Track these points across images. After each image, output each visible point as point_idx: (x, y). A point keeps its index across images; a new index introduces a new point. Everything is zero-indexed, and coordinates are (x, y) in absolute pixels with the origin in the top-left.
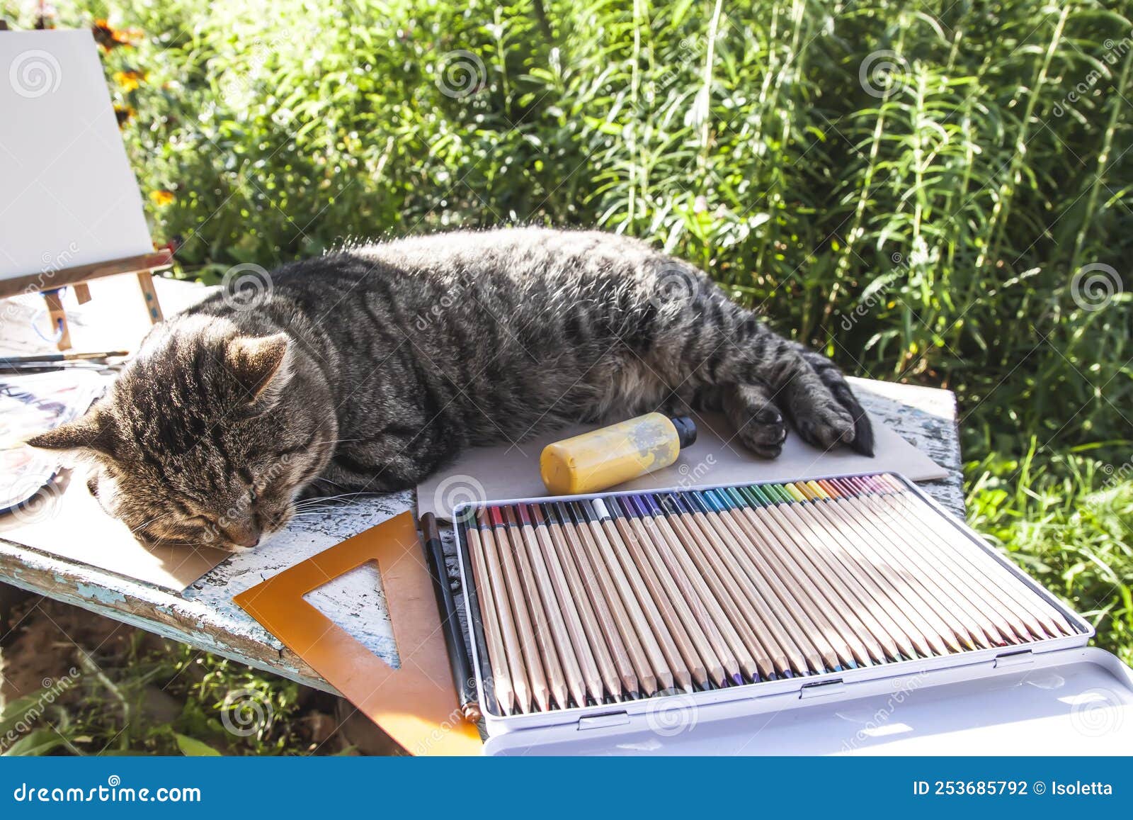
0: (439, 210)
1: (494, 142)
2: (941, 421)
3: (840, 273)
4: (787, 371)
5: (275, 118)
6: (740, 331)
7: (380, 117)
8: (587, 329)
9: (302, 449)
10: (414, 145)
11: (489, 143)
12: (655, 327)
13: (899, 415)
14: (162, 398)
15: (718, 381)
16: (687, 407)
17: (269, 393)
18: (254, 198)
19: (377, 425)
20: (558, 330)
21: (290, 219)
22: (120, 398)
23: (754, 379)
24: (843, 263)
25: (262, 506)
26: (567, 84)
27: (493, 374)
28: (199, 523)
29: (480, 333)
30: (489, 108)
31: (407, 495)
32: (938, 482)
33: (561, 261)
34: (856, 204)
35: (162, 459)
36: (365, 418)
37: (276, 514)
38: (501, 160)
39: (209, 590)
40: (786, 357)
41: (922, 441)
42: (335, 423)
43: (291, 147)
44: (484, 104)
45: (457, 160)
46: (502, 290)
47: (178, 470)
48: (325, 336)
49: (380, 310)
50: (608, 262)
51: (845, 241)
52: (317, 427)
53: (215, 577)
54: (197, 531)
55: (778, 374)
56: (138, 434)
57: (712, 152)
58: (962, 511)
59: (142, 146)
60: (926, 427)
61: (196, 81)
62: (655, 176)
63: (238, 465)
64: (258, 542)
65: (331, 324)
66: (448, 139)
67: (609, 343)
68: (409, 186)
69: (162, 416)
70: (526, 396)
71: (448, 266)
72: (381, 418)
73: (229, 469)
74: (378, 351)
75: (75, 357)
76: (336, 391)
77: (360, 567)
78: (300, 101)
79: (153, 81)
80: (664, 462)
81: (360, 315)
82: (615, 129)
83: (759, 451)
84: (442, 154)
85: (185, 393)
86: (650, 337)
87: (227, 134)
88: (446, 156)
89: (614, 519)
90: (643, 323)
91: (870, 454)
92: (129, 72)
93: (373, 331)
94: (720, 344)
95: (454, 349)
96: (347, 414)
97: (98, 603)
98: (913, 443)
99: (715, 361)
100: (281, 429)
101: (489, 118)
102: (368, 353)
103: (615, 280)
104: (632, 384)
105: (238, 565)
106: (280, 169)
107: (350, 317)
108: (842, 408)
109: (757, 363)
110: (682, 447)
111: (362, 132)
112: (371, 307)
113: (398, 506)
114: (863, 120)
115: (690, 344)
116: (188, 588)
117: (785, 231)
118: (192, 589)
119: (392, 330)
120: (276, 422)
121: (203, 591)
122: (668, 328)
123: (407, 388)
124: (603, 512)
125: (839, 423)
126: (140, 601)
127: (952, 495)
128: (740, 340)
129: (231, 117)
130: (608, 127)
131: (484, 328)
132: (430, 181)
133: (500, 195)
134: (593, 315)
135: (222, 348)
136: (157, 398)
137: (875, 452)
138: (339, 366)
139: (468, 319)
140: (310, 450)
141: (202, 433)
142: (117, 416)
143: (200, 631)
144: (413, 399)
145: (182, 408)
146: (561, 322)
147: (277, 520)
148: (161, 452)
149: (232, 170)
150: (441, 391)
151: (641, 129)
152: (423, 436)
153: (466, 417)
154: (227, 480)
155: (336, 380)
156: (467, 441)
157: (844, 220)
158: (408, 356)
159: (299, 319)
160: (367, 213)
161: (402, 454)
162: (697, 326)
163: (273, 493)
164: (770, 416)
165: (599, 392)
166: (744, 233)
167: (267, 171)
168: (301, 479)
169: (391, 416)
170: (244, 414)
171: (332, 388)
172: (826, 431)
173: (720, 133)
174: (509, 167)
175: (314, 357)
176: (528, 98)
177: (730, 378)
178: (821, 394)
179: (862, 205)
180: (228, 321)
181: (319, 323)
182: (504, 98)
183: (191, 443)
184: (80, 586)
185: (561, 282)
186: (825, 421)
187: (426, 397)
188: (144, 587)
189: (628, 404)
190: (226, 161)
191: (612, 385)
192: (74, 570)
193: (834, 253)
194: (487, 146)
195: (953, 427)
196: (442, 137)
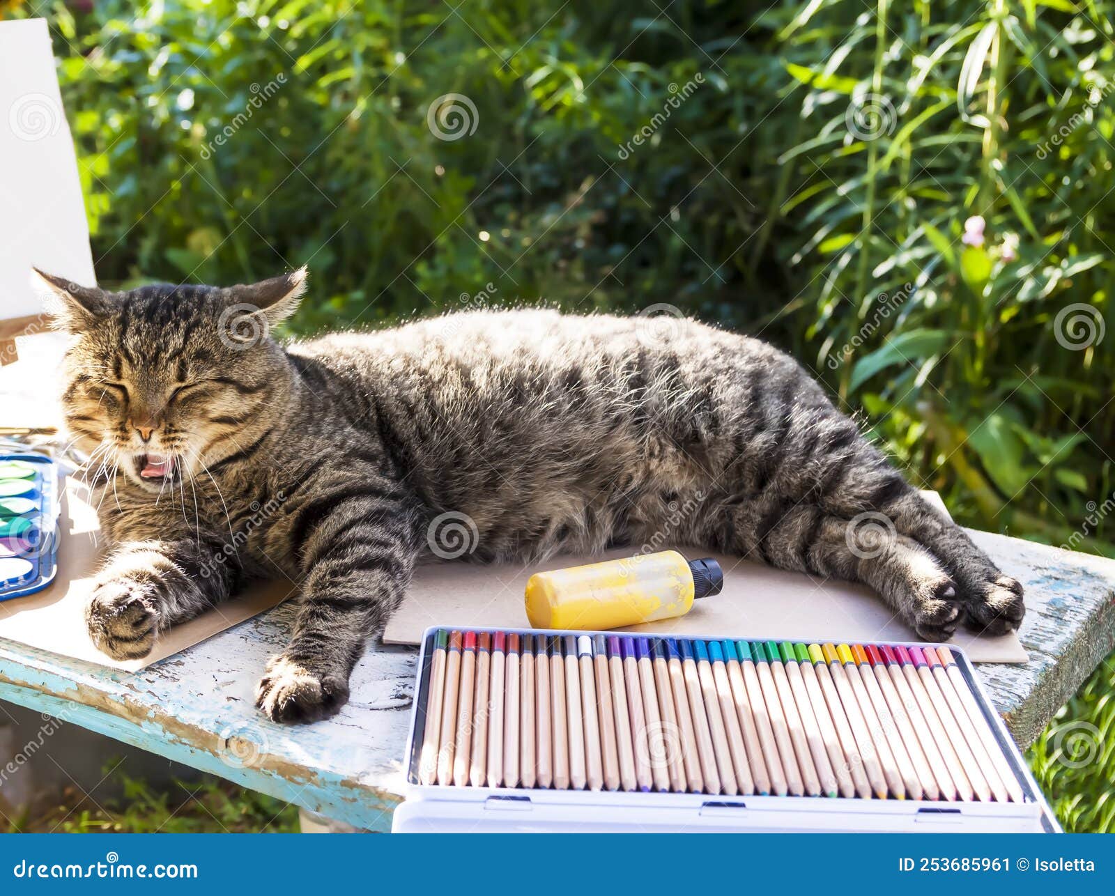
89: (593, 658)
97: (46, 693)
124: (585, 648)
143: (150, 720)
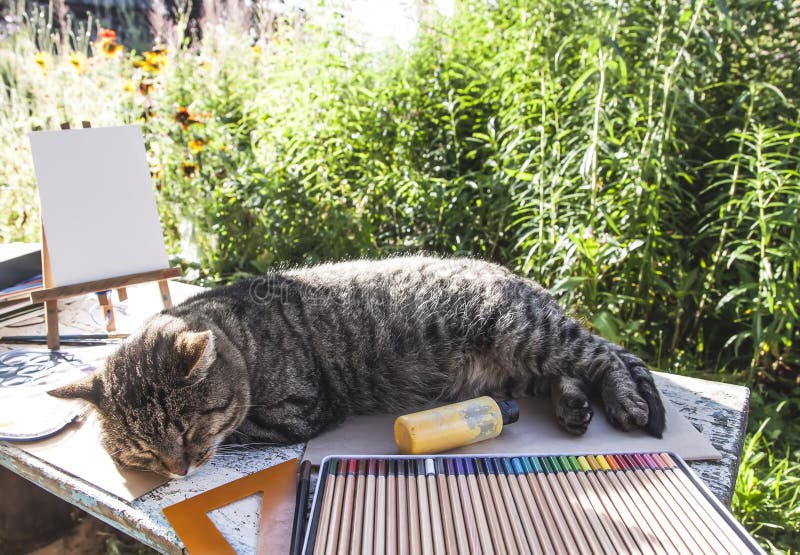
0: (403, 236)
1: (444, 186)
2: (731, 412)
3: (707, 286)
4: (603, 367)
5: (289, 170)
6: (563, 335)
7: (365, 169)
8: (443, 331)
9: (222, 410)
10: (386, 188)
11: (440, 187)
12: (495, 331)
13: (696, 405)
14: (130, 370)
15: (545, 373)
16: (522, 393)
17: (198, 371)
18: (272, 226)
19: (281, 396)
20: (421, 334)
21: (296, 241)
22: (108, 368)
23: (574, 373)
24: (709, 277)
25: (191, 448)
26: (500, 142)
27: (371, 362)
28: (148, 456)
29: (362, 333)
30: (445, 161)
31: (300, 447)
32: (712, 462)
33: (430, 282)
34: (720, 231)
35: (126, 411)
36: (272, 390)
37: (200, 454)
38: (449, 199)
39: (150, 503)
40: (603, 356)
41: (708, 428)
42: (248, 393)
43: (300, 191)
44: (441, 158)
45: (415, 200)
46: (383, 303)
47: (135, 419)
48: (248, 332)
49: (292, 316)
50: (466, 283)
51: (711, 259)
52: (234, 394)
53: (156, 494)
54: (147, 461)
55: (595, 371)
56: (114, 392)
57: (600, 194)
58: (727, 487)
59: (203, 189)
60: (715, 416)
61: (244, 145)
62: (561, 211)
63: (173, 418)
64: (186, 472)
65: (255, 325)
66: (409, 184)
67: (459, 343)
68: (384, 218)
69: (129, 383)
70: (395, 379)
71: (346, 284)
72: (284, 391)
73: (167, 421)
74: (288, 344)
75: (116, 336)
76: (252, 371)
77: (252, 495)
78: (305, 158)
79: (216, 145)
80: (489, 434)
81: (277, 318)
82: (527, 177)
83: (569, 429)
84: (404, 195)
85: (145, 367)
86: (490, 339)
87: (256, 182)
88: (407, 196)
89: (436, 476)
90: (486, 327)
91: (659, 436)
92: (199, 141)
93: (285, 329)
94: (546, 346)
95: (343, 344)
96: (259, 387)
97: (82, 504)
98: (699, 430)
99: (541, 359)
100: (206, 395)
101: (445, 168)
102: (279, 345)
103: (468, 297)
104: (477, 373)
105: (173, 486)
106: (292, 206)
107: (270, 319)
108: (640, 398)
109: (576, 360)
110: (504, 424)
111: (351, 180)
112: (285, 313)
113: (291, 454)
114: (721, 166)
115: (521, 346)
116: (137, 500)
117: (661, 253)
118: (139, 500)
119: (299, 329)
120: (204, 390)
121: (145, 503)
122: (505, 332)
123: (306, 370)
124: (430, 468)
125: (635, 410)
126: (105, 506)
127: (722, 472)
128: (562, 342)
129: (258, 170)
130: (522, 175)
131: (367, 329)
132: (399, 215)
133: (450, 224)
134: (449, 321)
135: (174, 338)
136: (128, 370)
137: (664, 434)
138: (256, 354)
139: (355, 323)
140: (228, 410)
141: (152, 395)
142: (104, 380)
143: (138, 529)
144: (309, 378)
145: (141, 378)
146: (423, 327)
147: (201, 459)
148: (126, 406)
149: (258, 206)
150: (333, 374)
151: (550, 176)
152: (314, 406)
153: (350, 393)
154: (166, 427)
155: (253, 363)
156: (351, 410)
157: (709, 244)
158: (308, 346)
159: (231, 321)
160: (351, 238)
161: (297, 416)
162: (528, 332)
163: (199, 439)
164: (578, 403)
165: (451, 378)
166: (624, 254)
167: (284, 207)
168: (220, 431)
169: (291, 390)
170: (182, 384)
171: (248, 368)
172: (624, 416)
173: (608, 179)
174: (455, 204)
175: (238, 346)
176: (472, 154)
177: (554, 372)
178: (625, 386)
179: (723, 232)
180: (181, 321)
181: (246, 324)
182: (455, 154)
183: (145, 402)
184: (74, 493)
185: (427, 296)
186: (624, 408)
187: (320, 377)
188: (109, 497)
189: (474, 388)
190: (254, 201)
191: (461, 373)
192: (71, 481)
193: (701, 270)
194: (439, 190)
195: (739, 417)
196: (406, 183)
